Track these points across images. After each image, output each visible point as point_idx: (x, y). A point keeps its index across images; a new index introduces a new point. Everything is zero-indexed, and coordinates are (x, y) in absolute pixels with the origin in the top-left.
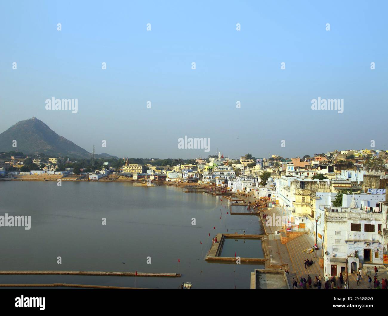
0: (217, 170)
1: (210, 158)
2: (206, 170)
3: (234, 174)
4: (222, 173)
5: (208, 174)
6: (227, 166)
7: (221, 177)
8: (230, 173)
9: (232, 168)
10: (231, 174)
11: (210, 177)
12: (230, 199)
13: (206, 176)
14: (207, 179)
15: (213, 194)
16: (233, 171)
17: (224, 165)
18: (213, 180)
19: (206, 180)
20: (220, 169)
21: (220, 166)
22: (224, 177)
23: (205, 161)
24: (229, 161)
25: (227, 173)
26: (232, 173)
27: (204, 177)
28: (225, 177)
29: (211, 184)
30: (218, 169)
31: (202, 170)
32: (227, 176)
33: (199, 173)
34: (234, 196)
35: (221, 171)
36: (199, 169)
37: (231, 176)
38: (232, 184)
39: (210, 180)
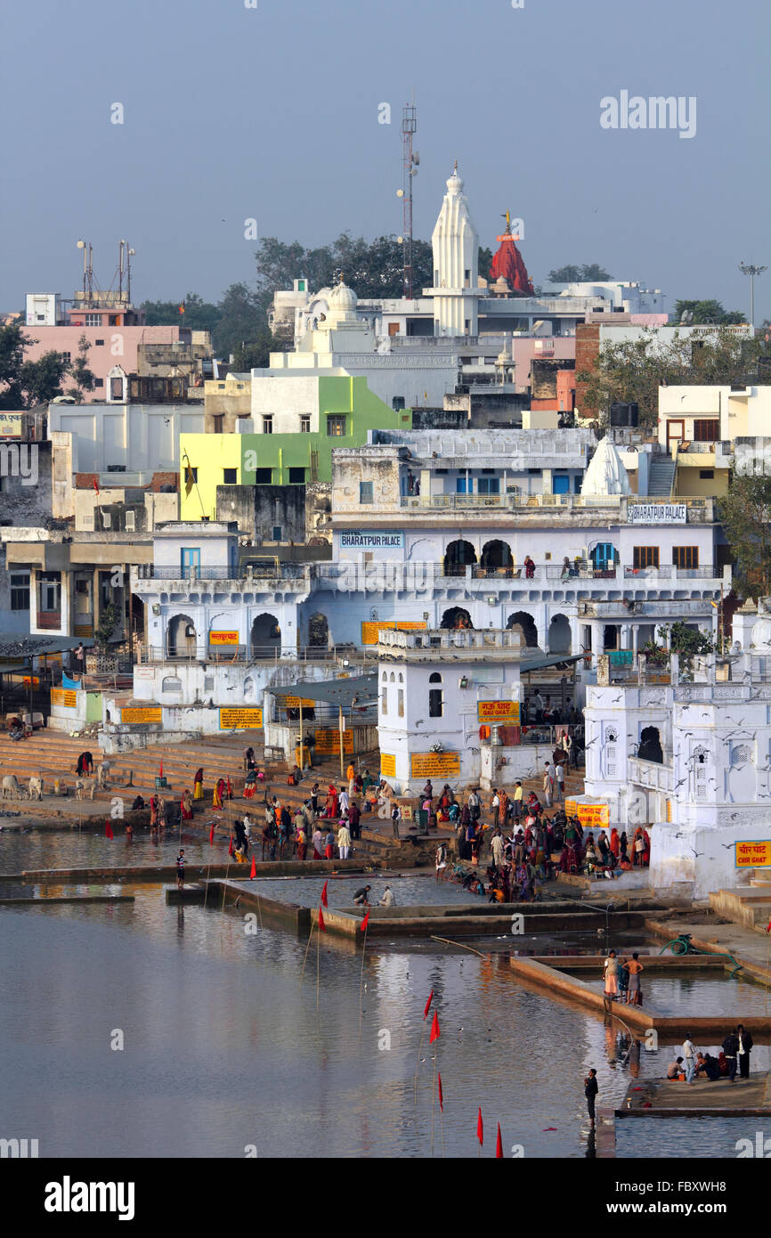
0: (388, 503)
1: (282, 299)
2: (200, 501)
3: (686, 558)
4: (478, 543)
5: (236, 571)
6: (567, 423)
7: (455, 618)
8: (625, 545)
9: (659, 457)
10: (646, 558)
11: (265, 628)
12: (606, 1014)
13: (197, 615)
14: (223, 654)
15: (304, 924)
16: (676, 509)
17: (524, 401)
18: (318, 674)
19: (191, 678)
20: (453, 475)
21: (456, 420)
22: (524, 622)
23: (199, 338)
24: (612, 336)
25: (576, 547)
26: (665, 544)
27: (155, 633)
28: (541, 624)
29: (282, 738)
30: (410, 485)
31: (135, 501)
32: (570, 611)
33: (79, 556)
34: (685, 944)
35: (471, 507)
36: (86, 481)
37: (633, 602)
38: (650, 746)
39: (260, 679)
